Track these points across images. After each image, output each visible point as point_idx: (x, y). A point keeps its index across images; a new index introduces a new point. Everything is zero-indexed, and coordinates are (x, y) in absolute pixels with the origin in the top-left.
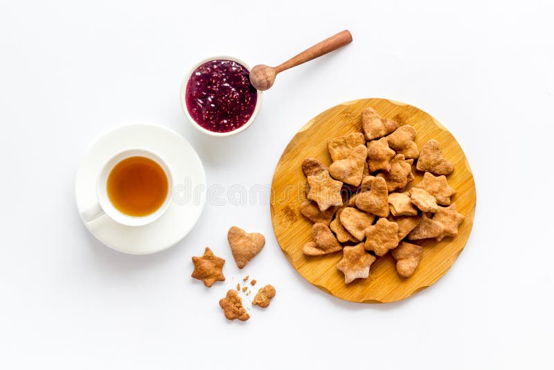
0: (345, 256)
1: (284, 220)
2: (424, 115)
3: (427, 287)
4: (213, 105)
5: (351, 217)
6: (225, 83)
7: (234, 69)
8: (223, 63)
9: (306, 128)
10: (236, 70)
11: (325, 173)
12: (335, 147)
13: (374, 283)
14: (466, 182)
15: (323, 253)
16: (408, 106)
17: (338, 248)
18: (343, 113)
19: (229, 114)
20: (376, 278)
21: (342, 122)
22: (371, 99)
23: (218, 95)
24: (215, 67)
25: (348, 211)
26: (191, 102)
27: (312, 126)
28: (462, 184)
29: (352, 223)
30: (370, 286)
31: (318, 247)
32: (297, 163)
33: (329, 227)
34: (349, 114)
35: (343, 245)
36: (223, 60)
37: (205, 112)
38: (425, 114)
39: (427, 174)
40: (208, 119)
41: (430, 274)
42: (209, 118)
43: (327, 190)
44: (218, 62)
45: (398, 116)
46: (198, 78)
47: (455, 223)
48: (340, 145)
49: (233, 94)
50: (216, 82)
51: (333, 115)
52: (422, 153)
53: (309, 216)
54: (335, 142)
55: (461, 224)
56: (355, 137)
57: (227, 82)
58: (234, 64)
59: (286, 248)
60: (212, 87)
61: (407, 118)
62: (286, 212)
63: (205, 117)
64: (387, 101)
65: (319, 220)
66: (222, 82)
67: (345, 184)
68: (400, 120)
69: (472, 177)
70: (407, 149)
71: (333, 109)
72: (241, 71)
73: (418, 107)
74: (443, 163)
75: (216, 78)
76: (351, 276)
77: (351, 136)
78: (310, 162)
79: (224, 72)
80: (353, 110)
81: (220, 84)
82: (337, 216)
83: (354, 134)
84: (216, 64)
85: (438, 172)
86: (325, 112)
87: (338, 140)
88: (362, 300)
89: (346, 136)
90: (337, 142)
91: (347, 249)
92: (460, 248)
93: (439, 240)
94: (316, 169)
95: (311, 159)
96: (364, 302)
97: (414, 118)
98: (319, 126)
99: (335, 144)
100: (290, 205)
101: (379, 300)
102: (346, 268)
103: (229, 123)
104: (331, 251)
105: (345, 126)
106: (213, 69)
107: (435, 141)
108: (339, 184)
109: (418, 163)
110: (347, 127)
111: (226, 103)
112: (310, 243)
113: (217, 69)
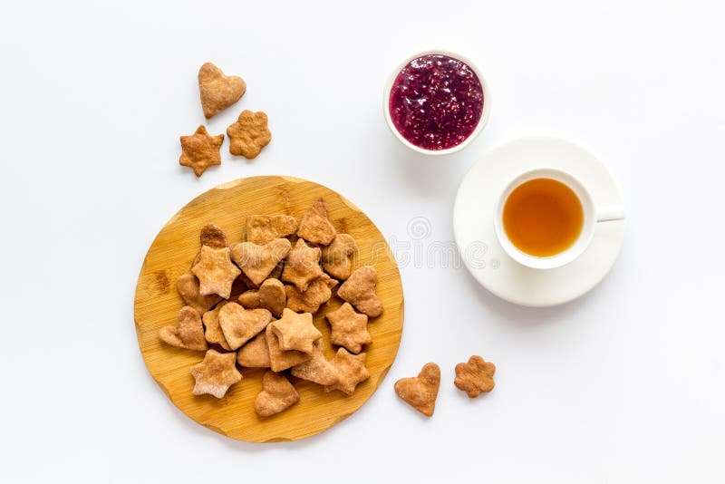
0: (205, 359)
1: (152, 285)
2: (375, 232)
3: (290, 440)
4: (422, 111)
5: (233, 317)
6: (447, 87)
7: (463, 73)
8: (451, 61)
9: (227, 187)
10: (465, 76)
11: (226, 250)
12: (255, 226)
13: (228, 408)
14: (390, 334)
15: (182, 345)
16: (361, 213)
17: (202, 347)
18: (279, 187)
19: (440, 129)
20: (233, 403)
21: (272, 198)
22: (319, 186)
23: (432, 100)
24: (439, 63)
25: (232, 307)
26: (397, 99)
27: (236, 187)
28: (385, 336)
29: (231, 323)
30: (222, 410)
31: (178, 335)
32: (198, 224)
33: (202, 318)
34: (285, 193)
35: (210, 346)
36: (452, 59)
37: (410, 117)
38: (377, 231)
39: (347, 305)
40: (411, 127)
41: (300, 426)
42: (413, 125)
43: (219, 272)
44: (445, 59)
45: (343, 219)
46: (414, 72)
47: (356, 378)
48: (263, 225)
49: (452, 104)
50: (435, 83)
51: (266, 186)
52: (351, 277)
53: (183, 294)
54: (256, 220)
55: (362, 383)
56: (284, 220)
57: (448, 87)
58: (464, 67)
59: (140, 320)
60: (428, 88)
61: (353, 227)
62: (159, 278)
63: (408, 123)
64: (338, 196)
65: (193, 304)
66: (442, 85)
67: (243, 274)
68: (343, 225)
69: (401, 331)
70: (336, 264)
71: (269, 178)
72: (470, 79)
73: (372, 220)
74: (372, 300)
75: (437, 77)
76: (204, 388)
77: (279, 218)
78: (213, 230)
79: (449, 74)
80: (293, 189)
81: (440, 87)
82: (217, 308)
83: (283, 216)
84: (441, 60)
85: (360, 308)
86: (256, 178)
87: (262, 219)
88: (204, 423)
89: (274, 216)
90: (259, 221)
91: (211, 353)
92: (349, 411)
93: (328, 390)
94: (218, 242)
95: (215, 226)
96: (205, 425)
97: (361, 230)
98: (244, 191)
99: (256, 223)
100: (168, 271)
101: (225, 430)
102: (200, 375)
103: (436, 139)
104: (193, 347)
105: (274, 205)
106: (435, 65)
107: (373, 269)
108: (235, 272)
109: (342, 287)
110: (277, 208)
111: (441, 113)
112: (170, 327)
113: (441, 66)
